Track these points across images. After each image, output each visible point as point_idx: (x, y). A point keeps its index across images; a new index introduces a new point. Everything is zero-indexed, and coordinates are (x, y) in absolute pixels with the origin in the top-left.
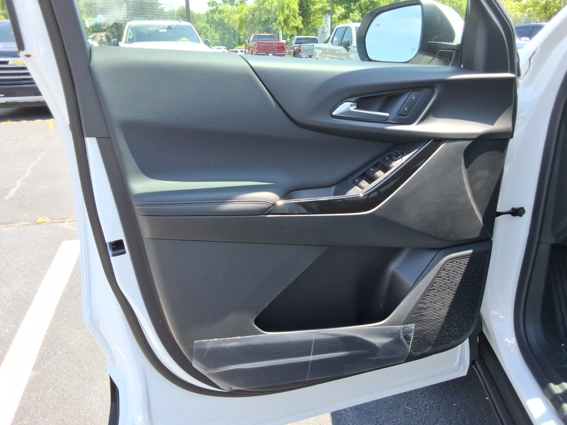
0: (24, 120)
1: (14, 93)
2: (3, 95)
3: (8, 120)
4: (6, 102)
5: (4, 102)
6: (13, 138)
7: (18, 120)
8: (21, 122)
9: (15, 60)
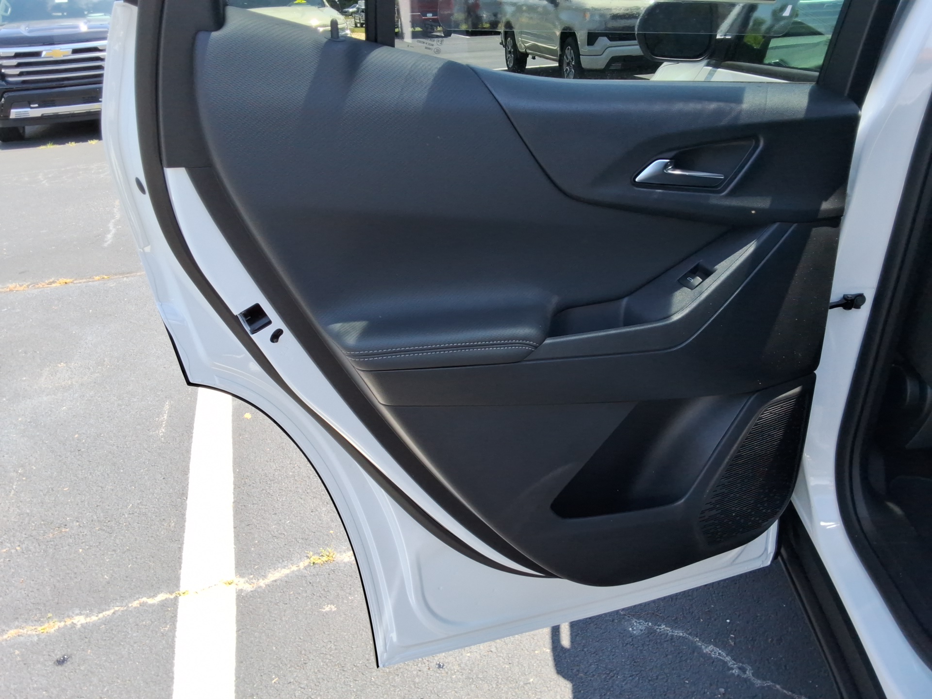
0: (71, 142)
1: (53, 101)
2: (37, 105)
3: (48, 143)
4: (42, 114)
5: (39, 115)
6: (68, 168)
7: (64, 143)
8: (67, 144)
9: (50, 50)
